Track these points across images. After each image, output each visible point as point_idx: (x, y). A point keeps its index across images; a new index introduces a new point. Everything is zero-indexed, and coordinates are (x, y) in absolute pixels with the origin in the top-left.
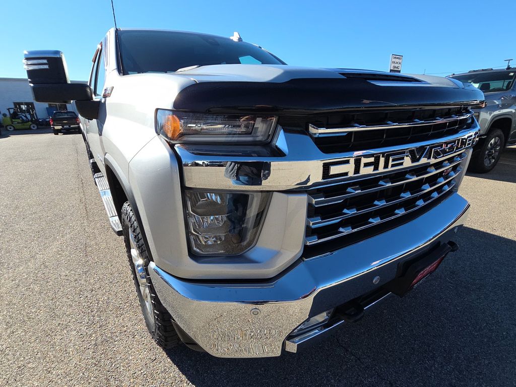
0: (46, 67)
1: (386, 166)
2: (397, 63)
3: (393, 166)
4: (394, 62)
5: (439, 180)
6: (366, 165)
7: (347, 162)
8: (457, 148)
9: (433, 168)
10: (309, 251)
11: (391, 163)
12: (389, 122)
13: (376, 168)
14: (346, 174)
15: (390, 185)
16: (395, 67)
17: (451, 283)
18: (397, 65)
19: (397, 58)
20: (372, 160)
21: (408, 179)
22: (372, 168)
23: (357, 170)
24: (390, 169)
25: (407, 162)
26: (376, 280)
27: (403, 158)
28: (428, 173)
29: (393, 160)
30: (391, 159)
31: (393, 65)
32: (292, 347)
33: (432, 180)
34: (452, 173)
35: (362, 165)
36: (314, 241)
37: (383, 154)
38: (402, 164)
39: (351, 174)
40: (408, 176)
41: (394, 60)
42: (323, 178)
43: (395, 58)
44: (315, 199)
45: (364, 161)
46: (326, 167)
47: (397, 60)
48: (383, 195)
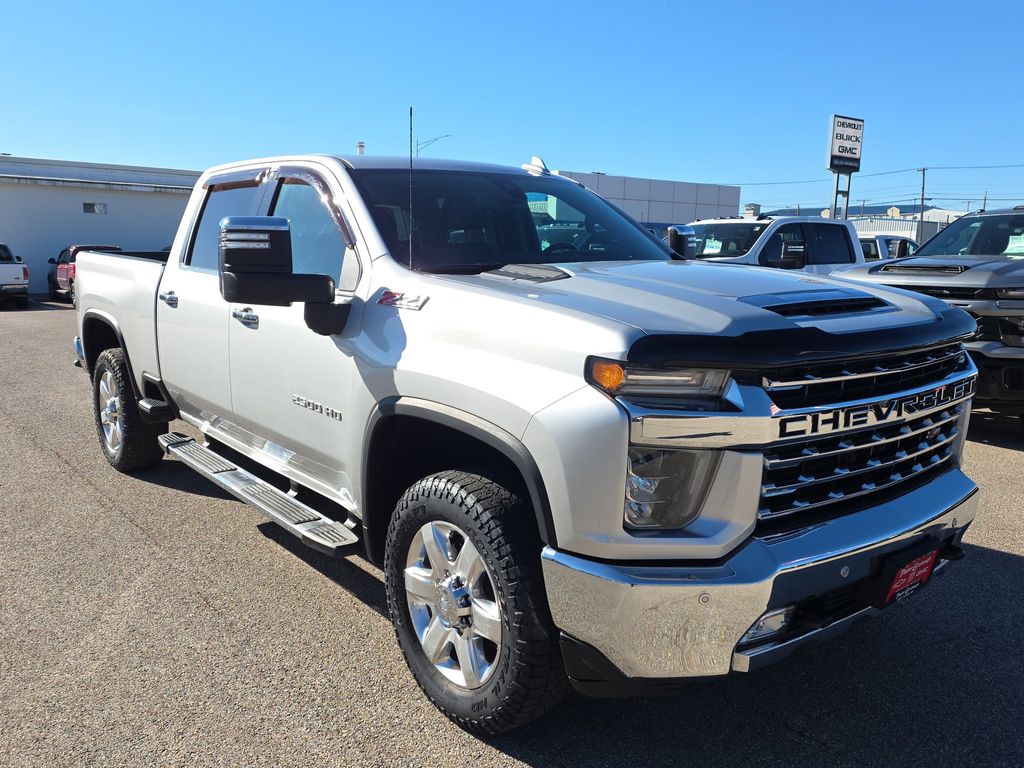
0: (266, 246)
1: (847, 424)
2: (849, 138)
3: (855, 424)
4: (842, 137)
5: (921, 445)
6: (825, 422)
7: (804, 419)
8: (939, 401)
9: (908, 429)
10: (761, 528)
11: (852, 420)
12: (846, 372)
13: (836, 426)
14: (803, 432)
15: (852, 448)
16: (844, 149)
17: (977, 645)
18: (848, 144)
19: (850, 126)
20: (830, 416)
21: (875, 441)
22: (831, 425)
23: (815, 429)
24: (851, 427)
25: (872, 420)
26: (844, 572)
27: (865, 415)
28: (902, 434)
29: (855, 417)
30: (852, 415)
31: (839, 143)
32: (743, 664)
33: (911, 445)
34: (942, 436)
35: (820, 422)
36: (768, 515)
37: (843, 409)
38: (865, 422)
39: (809, 433)
40: (874, 437)
41: (840, 130)
42: (781, 436)
43: (843, 124)
44: (770, 459)
45: (822, 417)
46: (783, 424)
47: (849, 132)
48: (844, 460)
